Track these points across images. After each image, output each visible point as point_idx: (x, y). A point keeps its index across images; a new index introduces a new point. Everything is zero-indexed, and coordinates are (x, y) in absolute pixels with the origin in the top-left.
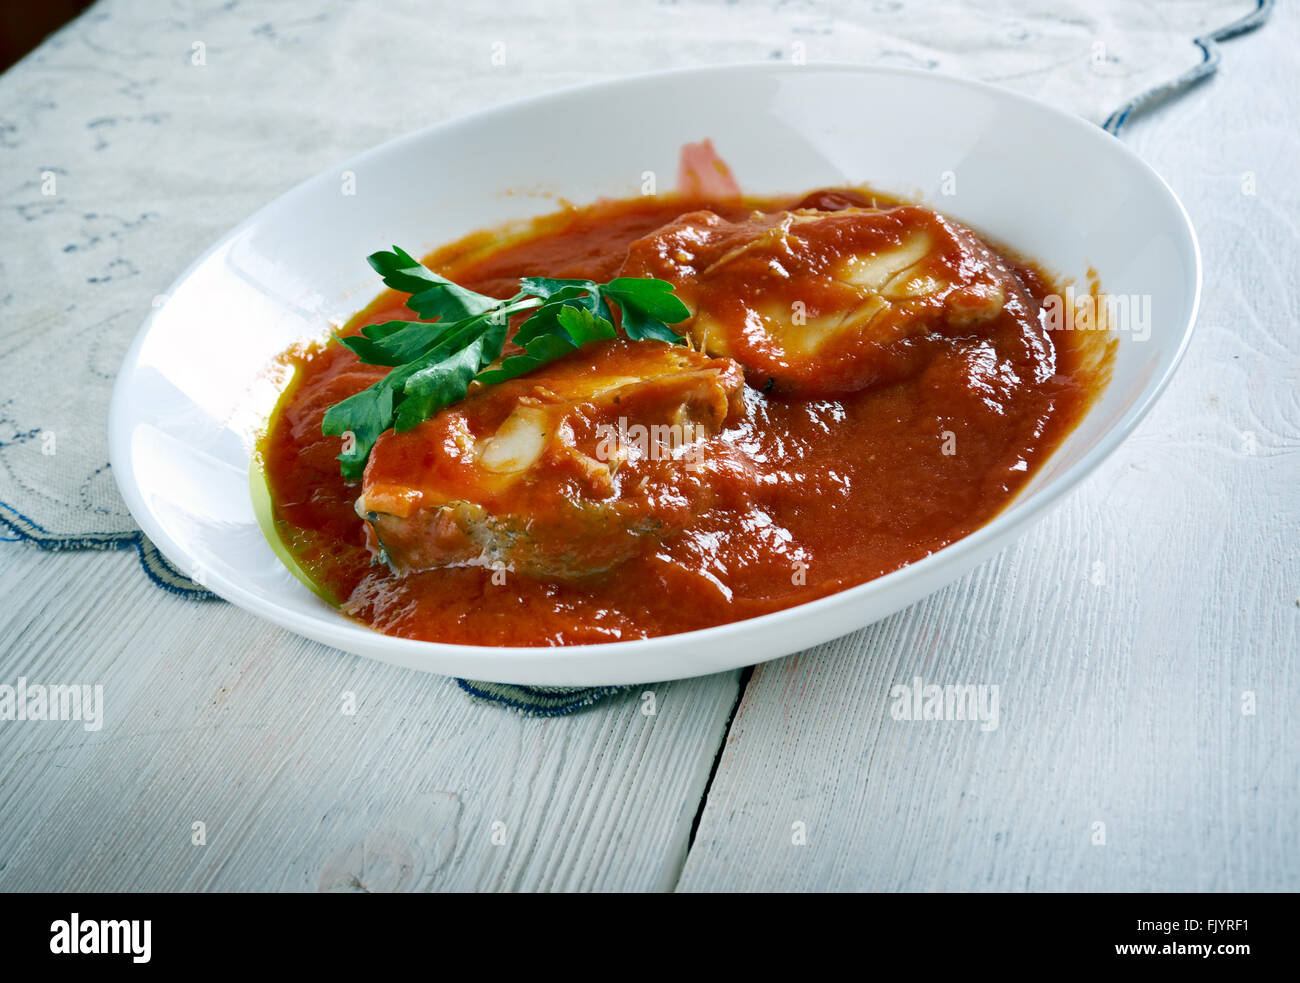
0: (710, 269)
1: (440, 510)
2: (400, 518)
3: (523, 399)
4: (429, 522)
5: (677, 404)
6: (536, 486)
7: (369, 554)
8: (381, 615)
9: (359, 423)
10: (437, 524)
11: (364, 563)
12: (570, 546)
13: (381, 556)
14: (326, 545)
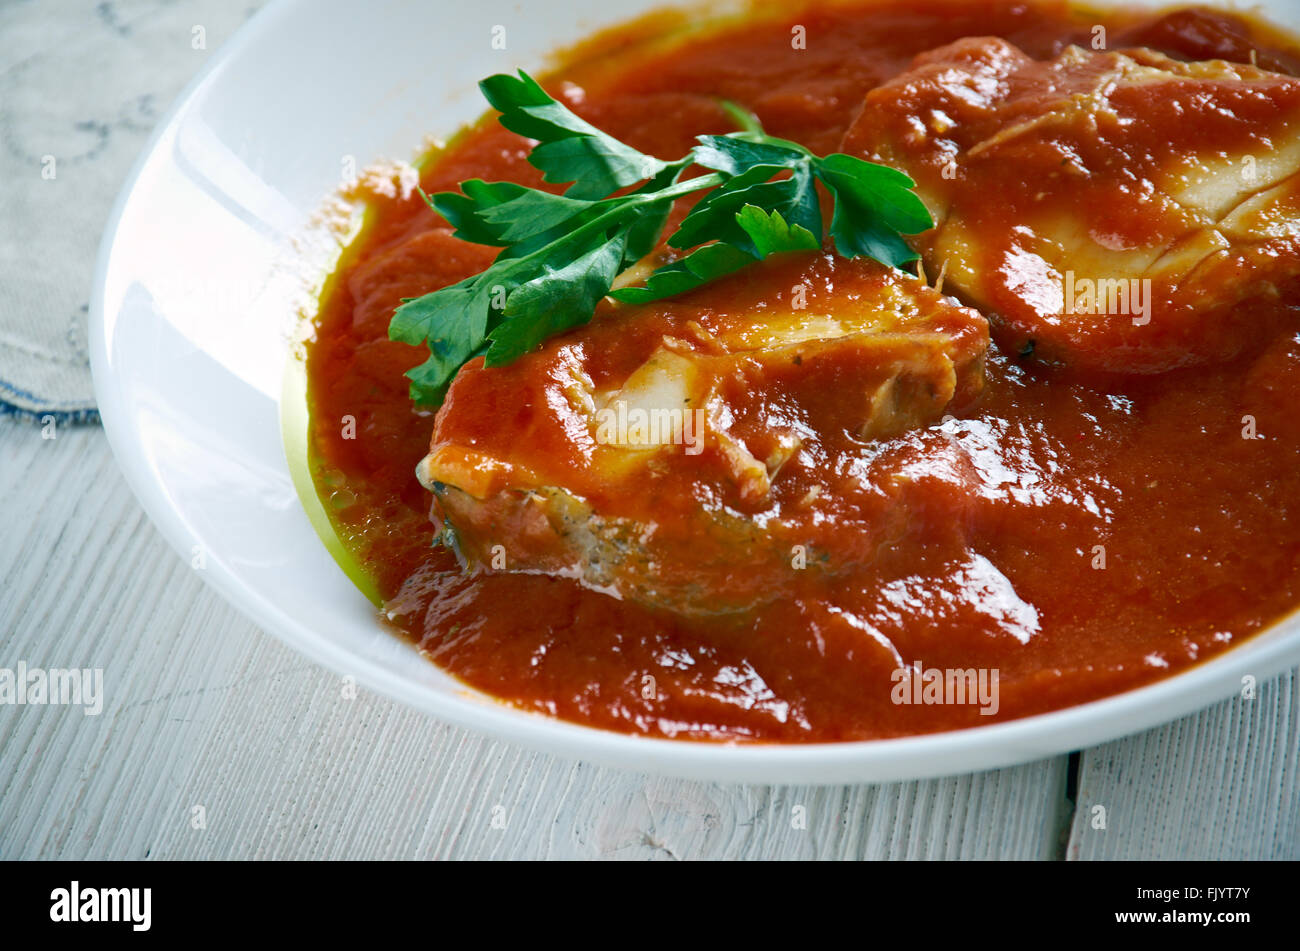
0: (978, 149)
1: (529, 496)
2: (476, 499)
3: (669, 341)
4: (513, 510)
5: (879, 379)
6: (663, 481)
7: (431, 527)
8: (433, 629)
9: (441, 335)
10: (524, 515)
11: (424, 540)
12: (698, 574)
13: (447, 535)
14: (375, 504)
